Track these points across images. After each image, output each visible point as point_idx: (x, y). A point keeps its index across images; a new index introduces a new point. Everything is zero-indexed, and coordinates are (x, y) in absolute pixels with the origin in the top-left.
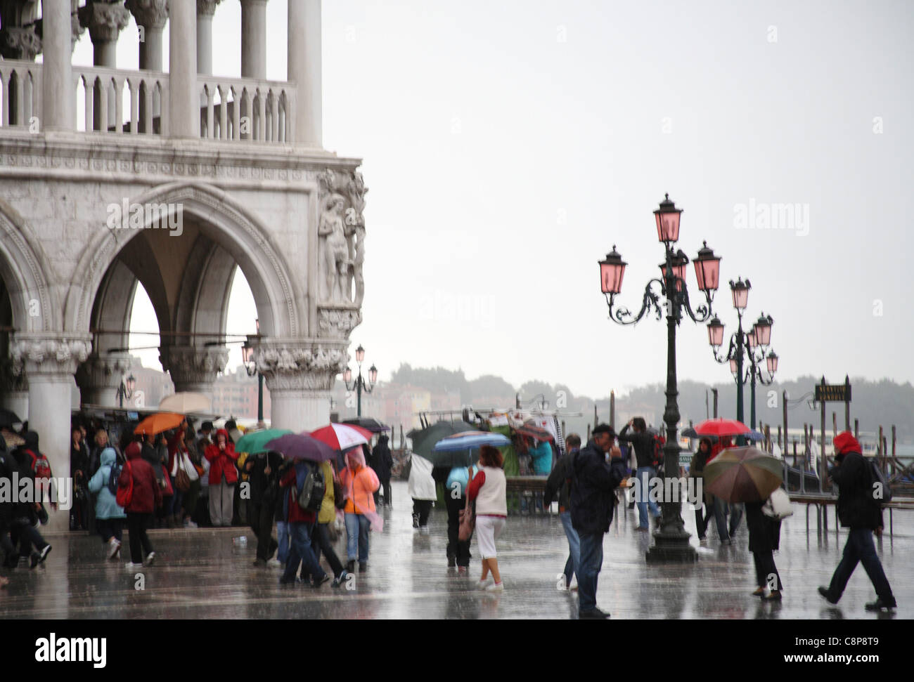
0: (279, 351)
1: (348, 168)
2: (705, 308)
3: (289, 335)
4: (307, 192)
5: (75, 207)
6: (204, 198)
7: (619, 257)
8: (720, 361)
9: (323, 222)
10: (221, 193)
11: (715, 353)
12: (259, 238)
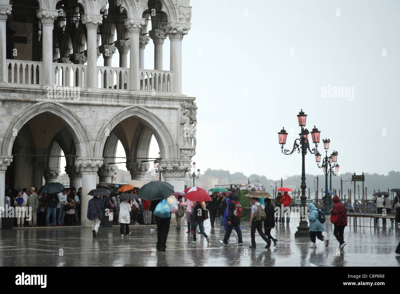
0: (167, 164)
1: (191, 101)
2: (315, 149)
3: (170, 159)
4: (177, 109)
5: (97, 114)
6: (142, 111)
7: (285, 131)
8: (319, 167)
9: (182, 119)
10: (147, 109)
11: (318, 165)
12: (160, 125)
